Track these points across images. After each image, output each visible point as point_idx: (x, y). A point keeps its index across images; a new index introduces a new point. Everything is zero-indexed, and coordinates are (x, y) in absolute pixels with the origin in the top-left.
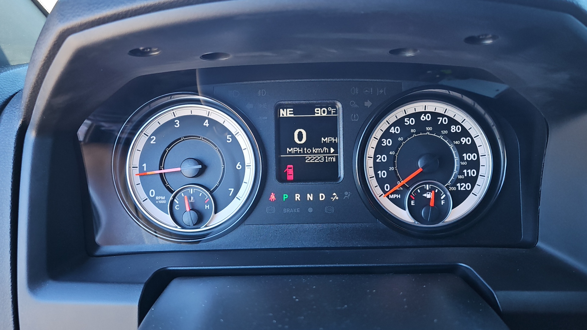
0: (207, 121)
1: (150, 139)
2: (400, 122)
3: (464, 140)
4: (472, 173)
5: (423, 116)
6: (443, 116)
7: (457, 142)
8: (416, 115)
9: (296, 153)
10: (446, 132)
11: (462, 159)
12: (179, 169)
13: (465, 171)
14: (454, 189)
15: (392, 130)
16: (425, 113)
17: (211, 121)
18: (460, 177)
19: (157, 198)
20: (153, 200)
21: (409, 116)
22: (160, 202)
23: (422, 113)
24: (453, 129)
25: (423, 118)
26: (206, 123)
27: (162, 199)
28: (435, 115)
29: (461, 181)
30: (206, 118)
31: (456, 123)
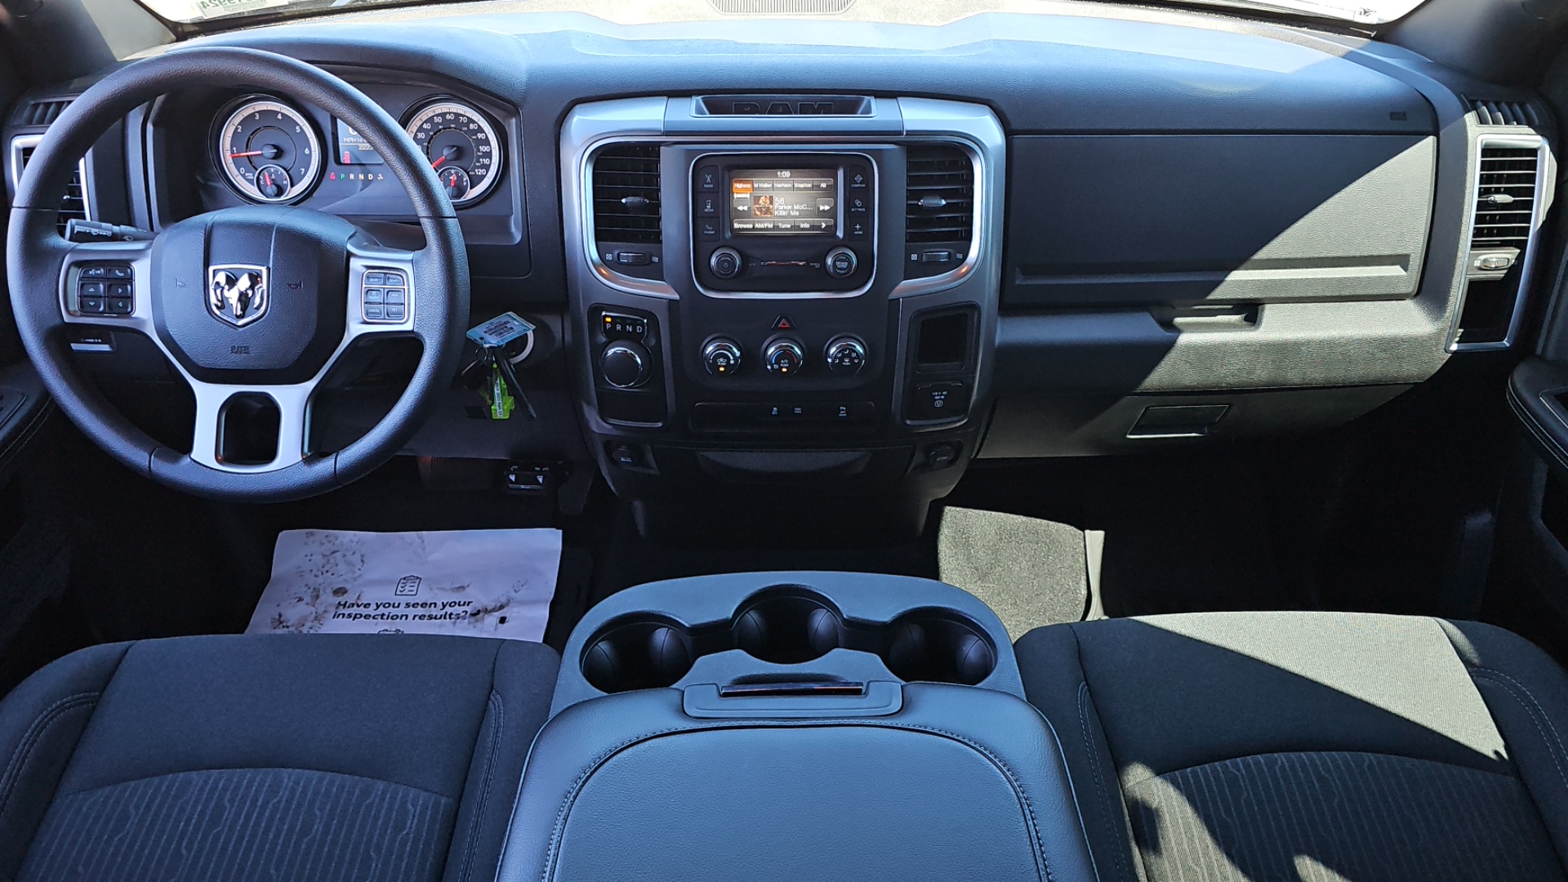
0: (280, 115)
1: (237, 128)
2: (430, 120)
3: (480, 136)
4: (486, 161)
5: (448, 116)
6: (464, 116)
7: (474, 137)
8: (443, 115)
9: (351, 142)
10: (466, 129)
11: (479, 150)
12: (260, 152)
13: (481, 160)
14: (473, 173)
15: (425, 126)
16: (450, 113)
17: (283, 114)
18: (477, 164)
19: (247, 174)
20: (244, 176)
21: (438, 115)
22: (250, 178)
23: (446, 113)
24: (472, 126)
25: (448, 117)
26: (279, 117)
27: (250, 175)
28: (457, 115)
29: (478, 167)
30: (279, 112)
31: (474, 122)
